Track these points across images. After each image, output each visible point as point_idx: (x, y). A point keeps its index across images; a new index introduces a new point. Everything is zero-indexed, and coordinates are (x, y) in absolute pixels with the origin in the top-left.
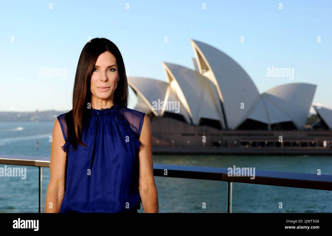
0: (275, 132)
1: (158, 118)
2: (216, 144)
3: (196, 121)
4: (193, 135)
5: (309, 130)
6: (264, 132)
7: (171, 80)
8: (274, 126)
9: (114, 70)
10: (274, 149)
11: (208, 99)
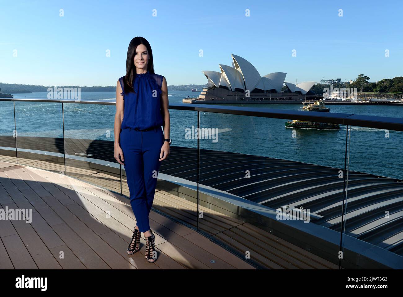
0: (267, 94)
1: (217, 88)
2: (242, 99)
3: (233, 90)
4: (232, 95)
5: (282, 93)
6: (263, 94)
7: (223, 72)
8: (267, 91)
9: (146, 54)
10: (267, 101)
11: (238, 80)
